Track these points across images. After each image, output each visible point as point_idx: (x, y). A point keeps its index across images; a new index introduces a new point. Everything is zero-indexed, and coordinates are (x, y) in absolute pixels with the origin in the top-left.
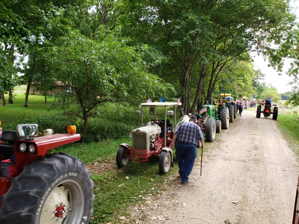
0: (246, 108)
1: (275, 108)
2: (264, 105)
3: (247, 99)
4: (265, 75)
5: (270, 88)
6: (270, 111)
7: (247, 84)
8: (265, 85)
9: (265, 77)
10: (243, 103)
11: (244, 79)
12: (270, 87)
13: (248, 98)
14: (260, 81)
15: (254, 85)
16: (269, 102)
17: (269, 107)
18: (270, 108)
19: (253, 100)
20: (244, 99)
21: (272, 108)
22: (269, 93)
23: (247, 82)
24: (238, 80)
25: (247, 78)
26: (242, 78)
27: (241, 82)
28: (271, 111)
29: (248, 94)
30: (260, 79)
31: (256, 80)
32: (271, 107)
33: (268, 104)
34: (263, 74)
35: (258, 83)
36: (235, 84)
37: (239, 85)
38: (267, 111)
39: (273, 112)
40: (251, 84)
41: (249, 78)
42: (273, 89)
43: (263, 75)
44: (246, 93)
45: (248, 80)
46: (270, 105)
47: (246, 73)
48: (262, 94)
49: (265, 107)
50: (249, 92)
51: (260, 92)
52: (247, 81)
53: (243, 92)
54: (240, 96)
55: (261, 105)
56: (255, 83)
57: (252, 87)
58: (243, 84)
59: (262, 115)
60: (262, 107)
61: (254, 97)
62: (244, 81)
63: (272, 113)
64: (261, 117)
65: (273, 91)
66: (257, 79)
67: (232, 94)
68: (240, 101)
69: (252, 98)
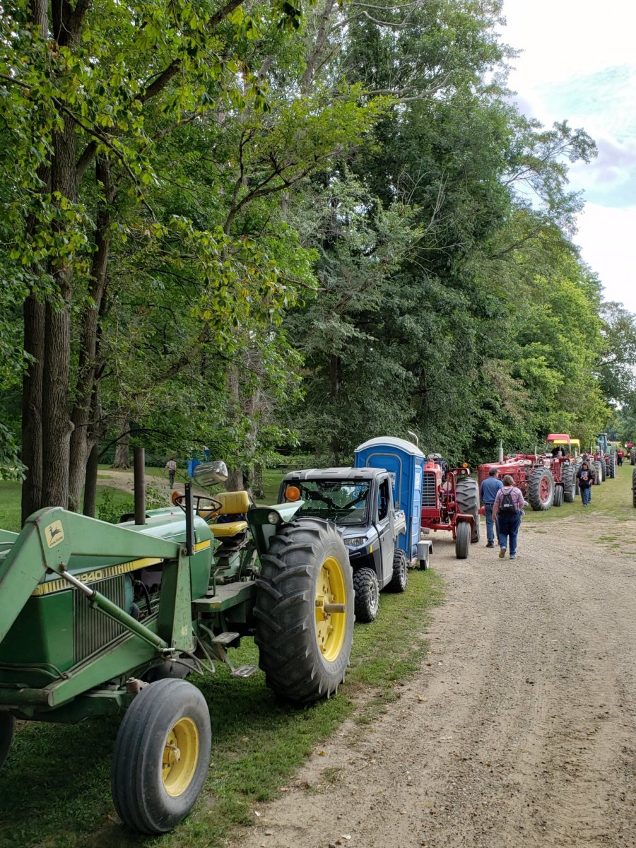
7: (570, 376)
11: (556, 355)
13: (577, 441)
19: (609, 448)
23: (572, 364)
24: (526, 357)
25: (570, 344)
26: (547, 348)
27: (540, 366)
29: (582, 424)
40: (594, 382)
44: (568, 417)
45: (575, 354)
47: (564, 323)
52: (570, 360)
53: (554, 415)
54: (543, 433)
58: (552, 377)
61: (613, 439)
62: (557, 361)
67: (499, 426)
68: (529, 462)
69: (602, 442)
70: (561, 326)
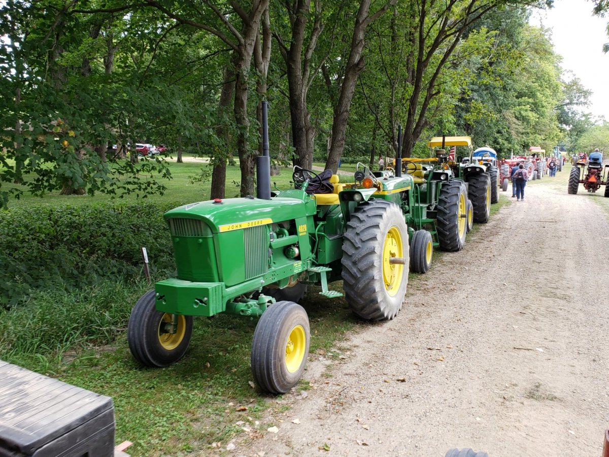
2: (586, 167)
3: (543, 153)
4: (590, 93)
5: (601, 125)
6: (600, 179)
7: (542, 115)
8: (590, 120)
9: (590, 98)
11: (535, 104)
12: (600, 123)
13: (544, 151)
14: (578, 110)
15: (563, 118)
16: (598, 159)
17: (596, 170)
18: (599, 173)
19: (559, 155)
20: (534, 155)
21: (604, 172)
22: (600, 137)
23: (543, 109)
24: (519, 105)
25: (544, 98)
26: (531, 100)
27: (526, 110)
28: (602, 179)
29: (546, 141)
30: (577, 104)
31: (568, 106)
32: (601, 171)
33: (595, 163)
34: (585, 89)
35: (572, 113)
36: (509, 114)
37: (521, 118)
38: (593, 179)
40: (555, 118)
43: (586, 94)
44: (540, 138)
45: (545, 104)
46: (599, 167)
47: (541, 86)
48: (583, 141)
49: (589, 169)
50: (548, 136)
51: (577, 135)
52: (543, 107)
53: (532, 137)
54: (526, 146)
55: (579, 166)
56: (563, 112)
57: (557, 123)
58: (532, 116)
59: (581, 188)
60: (582, 169)
61: (562, 150)
62: (536, 107)
63: (603, 183)
64: (578, 193)
66: (571, 103)
67: (504, 141)
68: (523, 160)
69: (556, 152)
70: (539, 88)
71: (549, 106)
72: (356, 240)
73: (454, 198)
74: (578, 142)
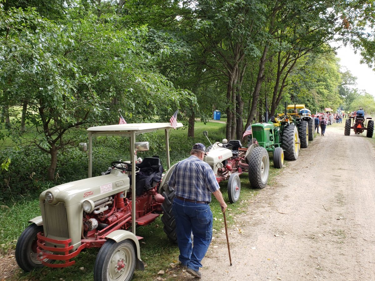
0: (330, 124)
1: (370, 122)
2: (355, 119)
3: (332, 112)
4: (356, 78)
5: (364, 95)
6: (363, 126)
7: (331, 91)
8: (357, 92)
9: (356, 81)
10: (326, 117)
11: (327, 85)
12: (363, 94)
13: (332, 110)
14: (350, 87)
15: (342, 92)
16: (362, 114)
17: (361, 121)
18: (363, 123)
19: (341, 112)
20: (327, 112)
21: (366, 122)
22: (363, 102)
23: (331, 88)
24: (318, 86)
25: (331, 82)
26: (324, 83)
27: (322, 89)
29: (333, 105)
30: (349, 84)
31: (344, 85)
32: (364, 121)
33: (360, 117)
34: (353, 77)
35: (347, 89)
36: (314, 92)
37: (320, 93)
38: (359, 126)
39: (366, 127)
40: (337, 92)
41: (335, 83)
42: (368, 97)
43: (354, 79)
44: (330, 103)
45: (332, 85)
46: (362, 119)
48: (353, 104)
49: (357, 121)
50: (334, 102)
51: (350, 101)
52: (331, 87)
53: (325, 103)
54: (322, 108)
55: (351, 119)
56: (342, 89)
57: (338, 95)
58: (325, 92)
59: (352, 132)
60: (352, 121)
61: (342, 109)
62: (327, 87)
63: (365, 129)
65: (367, 99)
66: (346, 84)
67: (311, 105)
68: (322, 115)
69: (339, 111)
70: (329, 77)
71: (334, 86)
72: (287, 136)
73: (305, 128)
74: (351, 105)
